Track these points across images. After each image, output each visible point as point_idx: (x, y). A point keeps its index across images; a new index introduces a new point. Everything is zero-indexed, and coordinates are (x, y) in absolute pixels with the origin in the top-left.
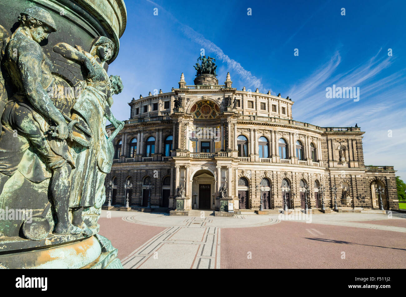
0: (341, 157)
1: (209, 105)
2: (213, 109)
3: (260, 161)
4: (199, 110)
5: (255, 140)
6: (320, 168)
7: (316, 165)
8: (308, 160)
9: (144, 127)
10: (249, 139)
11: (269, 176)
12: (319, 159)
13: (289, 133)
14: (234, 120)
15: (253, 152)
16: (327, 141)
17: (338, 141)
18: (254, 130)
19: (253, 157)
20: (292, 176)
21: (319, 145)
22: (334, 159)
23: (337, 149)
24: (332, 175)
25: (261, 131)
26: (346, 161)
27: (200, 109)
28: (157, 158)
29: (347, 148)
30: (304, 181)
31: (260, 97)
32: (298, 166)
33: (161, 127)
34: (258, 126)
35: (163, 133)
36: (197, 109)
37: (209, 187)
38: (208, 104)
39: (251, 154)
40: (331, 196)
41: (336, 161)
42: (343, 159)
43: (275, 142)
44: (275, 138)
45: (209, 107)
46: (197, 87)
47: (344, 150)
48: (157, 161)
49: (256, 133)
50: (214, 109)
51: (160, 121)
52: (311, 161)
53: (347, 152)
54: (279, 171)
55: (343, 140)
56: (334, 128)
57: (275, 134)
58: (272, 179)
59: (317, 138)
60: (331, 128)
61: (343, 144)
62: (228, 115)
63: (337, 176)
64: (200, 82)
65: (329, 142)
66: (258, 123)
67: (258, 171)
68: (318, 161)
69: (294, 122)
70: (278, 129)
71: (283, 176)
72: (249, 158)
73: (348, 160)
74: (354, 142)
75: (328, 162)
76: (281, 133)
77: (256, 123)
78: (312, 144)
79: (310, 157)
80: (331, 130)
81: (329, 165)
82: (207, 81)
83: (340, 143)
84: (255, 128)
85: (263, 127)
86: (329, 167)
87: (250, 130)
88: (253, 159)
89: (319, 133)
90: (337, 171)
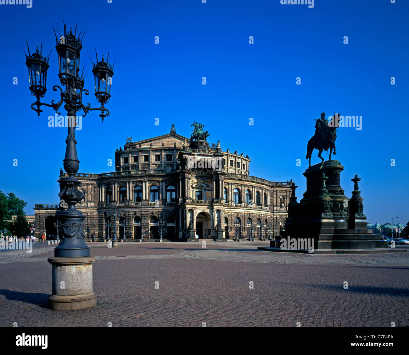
0: (281, 204)
3: (235, 206)
5: (232, 191)
6: (268, 211)
7: (266, 209)
8: (262, 206)
9: (149, 178)
10: (228, 190)
11: (240, 216)
12: (268, 205)
13: (253, 186)
14: (223, 178)
15: (230, 200)
16: (274, 191)
17: (280, 192)
18: (232, 184)
19: (230, 203)
20: (253, 216)
21: (268, 194)
22: (277, 205)
23: (280, 198)
24: (275, 216)
25: (235, 184)
26: (284, 206)
29: (286, 197)
30: (259, 219)
31: (230, 156)
32: (257, 209)
33: (164, 179)
34: (233, 181)
35: (165, 184)
37: (201, 224)
39: (229, 201)
40: (274, 230)
41: (278, 206)
42: (283, 205)
43: (244, 192)
44: (244, 190)
46: (196, 150)
47: (284, 199)
49: (233, 186)
51: (164, 174)
52: (264, 206)
53: (285, 200)
54: (246, 213)
55: (284, 191)
56: (278, 182)
57: (244, 186)
58: (241, 218)
59: (268, 189)
60: (276, 182)
61: (284, 194)
62: (220, 174)
63: (278, 217)
64: (198, 146)
65: (275, 193)
66: (234, 179)
67: (233, 213)
68: (268, 206)
69: (256, 178)
70: (246, 183)
71: (248, 216)
72: (228, 204)
73: (286, 205)
75: (273, 207)
76: (247, 186)
77: (233, 179)
78: (265, 194)
79: (263, 203)
80: (277, 184)
81: (274, 209)
82: (203, 146)
83: (282, 193)
84: (232, 182)
85: (237, 182)
86: (274, 210)
87: (228, 184)
88: (230, 205)
89: (269, 186)
90: (278, 213)
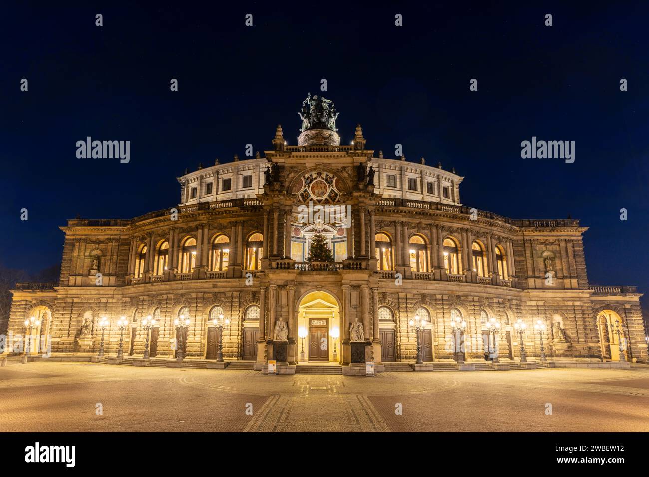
1: (324, 182)
2: (331, 188)
3: (414, 277)
4: (307, 188)
5: (404, 241)
6: (513, 289)
7: (506, 284)
8: (494, 277)
9: (210, 218)
10: (394, 239)
12: (511, 274)
13: (462, 229)
15: (400, 262)
16: (524, 242)
17: (541, 243)
18: (403, 224)
19: (401, 270)
21: (509, 249)
22: (536, 275)
24: (534, 300)
25: (413, 225)
26: (556, 277)
27: (309, 186)
28: (234, 273)
29: (558, 255)
33: (241, 218)
34: (407, 216)
35: (243, 229)
36: (305, 187)
37: (325, 324)
38: (323, 179)
39: (397, 265)
43: (437, 244)
44: (438, 238)
45: (324, 183)
46: (304, 148)
48: (234, 277)
50: (333, 186)
51: (238, 206)
52: (498, 277)
54: (446, 295)
55: (552, 241)
58: (433, 308)
59: (507, 238)
61: (551, 247)
62: (360, 196)
63: (542, 304)
65: (527, 245)
66: (409, 212)
67: (411, 293)
71: (453, 302)
72: (395, 272)
74: (570, 245)
75: (527, 280)
76: (447, 229)
77: (405, 211)
79: (496, 271)
80: (529, 225)
81: (527, 284)
82: (322, 138)
83: (545, 245)
84: (404, 220)
85: (417, 219)
86: (527, 287)
87: (394, 224)
